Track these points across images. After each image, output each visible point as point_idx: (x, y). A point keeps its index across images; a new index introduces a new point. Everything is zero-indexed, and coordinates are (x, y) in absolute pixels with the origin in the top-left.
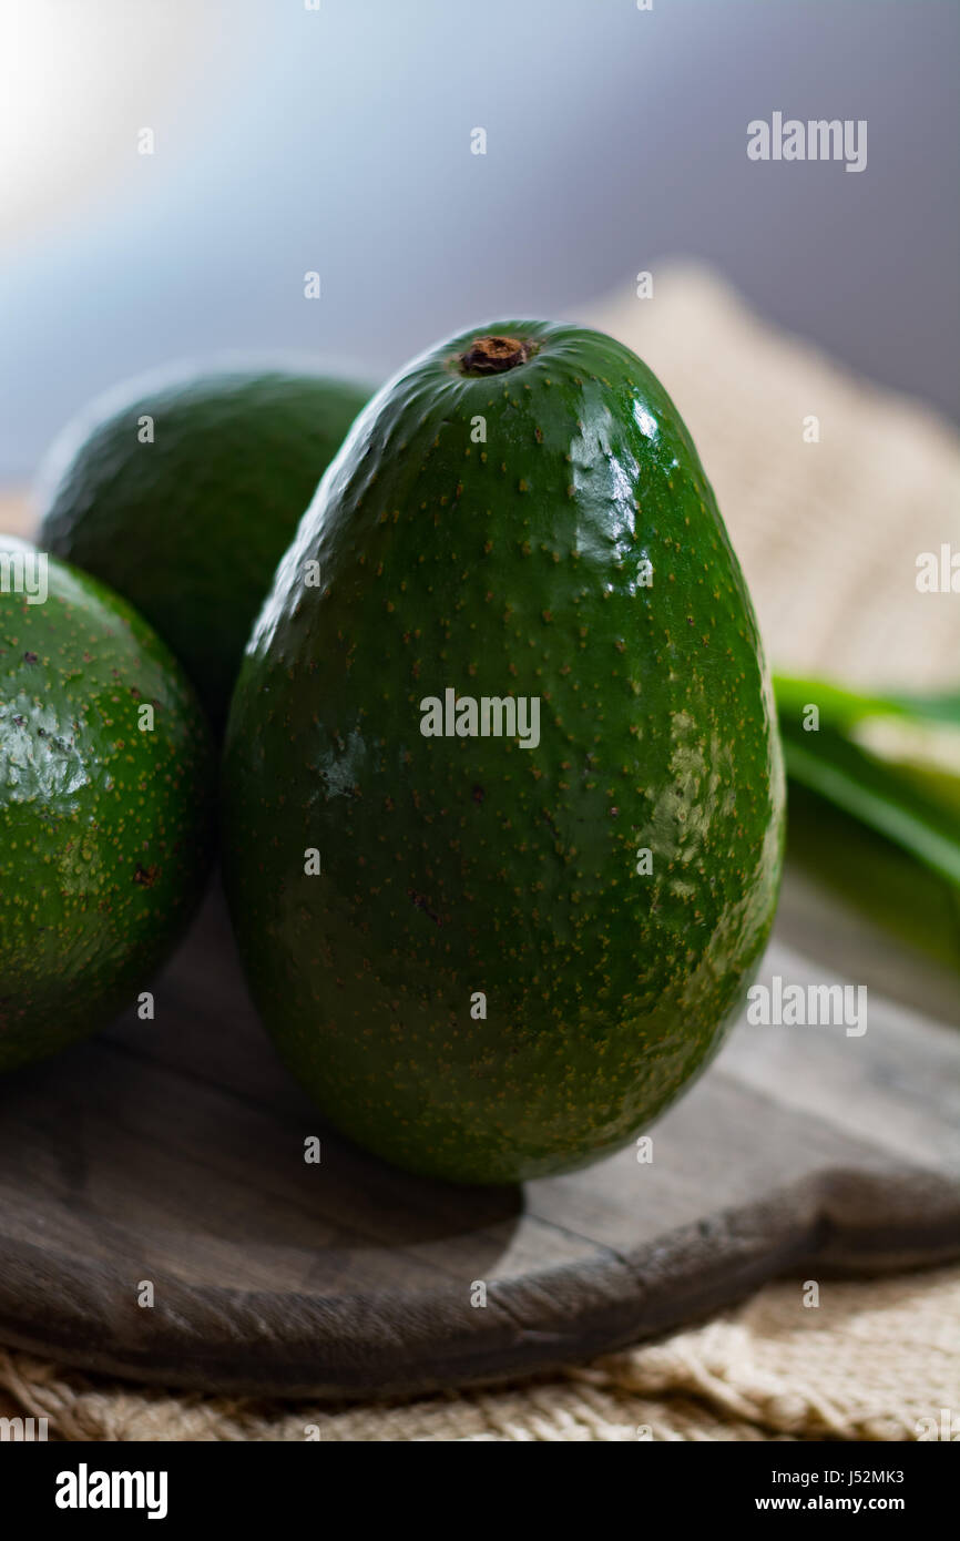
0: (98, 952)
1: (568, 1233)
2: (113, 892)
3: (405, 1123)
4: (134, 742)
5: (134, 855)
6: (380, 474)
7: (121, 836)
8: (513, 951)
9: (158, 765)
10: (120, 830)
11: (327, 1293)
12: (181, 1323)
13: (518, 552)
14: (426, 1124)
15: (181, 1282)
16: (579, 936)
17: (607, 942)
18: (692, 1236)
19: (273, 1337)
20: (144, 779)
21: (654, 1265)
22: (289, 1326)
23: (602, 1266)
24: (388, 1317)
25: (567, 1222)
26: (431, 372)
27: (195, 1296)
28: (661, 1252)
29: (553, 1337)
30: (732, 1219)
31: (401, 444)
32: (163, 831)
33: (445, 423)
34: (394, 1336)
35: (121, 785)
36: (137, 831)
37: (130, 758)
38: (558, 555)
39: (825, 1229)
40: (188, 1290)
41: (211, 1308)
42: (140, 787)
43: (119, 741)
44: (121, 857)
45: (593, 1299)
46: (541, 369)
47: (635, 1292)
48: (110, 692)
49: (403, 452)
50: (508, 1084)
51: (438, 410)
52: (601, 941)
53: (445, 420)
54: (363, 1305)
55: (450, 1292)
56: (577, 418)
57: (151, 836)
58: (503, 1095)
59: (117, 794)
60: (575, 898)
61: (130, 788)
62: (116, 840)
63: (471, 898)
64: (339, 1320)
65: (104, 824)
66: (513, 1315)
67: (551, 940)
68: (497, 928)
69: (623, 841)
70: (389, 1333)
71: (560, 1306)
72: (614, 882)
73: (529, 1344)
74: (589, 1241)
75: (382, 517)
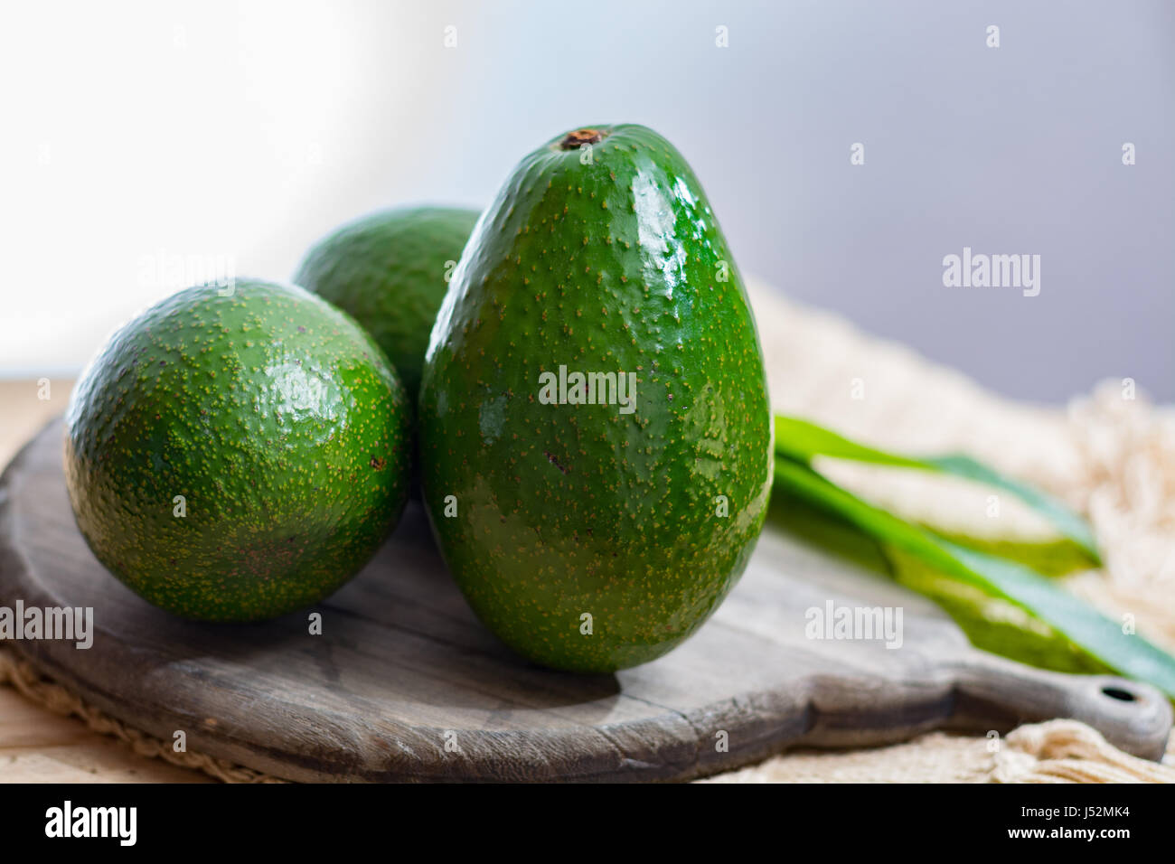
0: (349, 509)
1: (648, 703)
2: (358, 470)
3: (546, 615)
4: (367, 381)
5: (370, 449)
6: (515, 208)
7: (362, 435)
8: (611, 486)
9: (382, 397)
10: (362, 431)
11: (500, 730)
12: (407, 749)
13: (605, 244)
14: (560, 614)
15: (405, 724)
16: (652, 476)
17: (670, 480)
18: (727, 707)
19: (466, 758)
20: (375, 403)
21: (705, 721)
22: (476, 750)
23: (671, 719)
24: (539, 745)
25: (648, 698)
26: (543, 151)
27: (415, 732)
28: (709, 714)
29: (645, 765)
30: (752, 699)
31: (528, 189)
32: (386, 437)
33: (554, 174)
34: (543, 758)
35: (361, 404)
36: (371, 434)
37: (365, 390)
38: (628, 245)
39: (813, 713)
40: (411, 729)
41: (426, 740)
42: (372, 408)
43: (358, 379)
44: (362, 448)
45: (668, 739)
46: (612, 141)
47: (695, 738)
48: (351, 352)
49: (530, 194)
50: (611, 579)
51: (550, 168)
52: (666, 480)
53: (555, 172)
54: (523, 737)
55: (577, 731)
56: (634, 167)
57: (380, 438)
58: (608, 587)
59: (358, 409)
60: (649, 451)
61: (366, 407)
62: (359, 437)
63: (585, 453)
64: (508, 746)
65: (352, 426)
66: (617, 746)
67: (635, 478)
68: (601, 472)
69: (677, 416)
70: (540, 756)
71: (646, 743)
72: (673, 441)
73: (629, 767)
74: (661, 707)
75: (518, 231)
